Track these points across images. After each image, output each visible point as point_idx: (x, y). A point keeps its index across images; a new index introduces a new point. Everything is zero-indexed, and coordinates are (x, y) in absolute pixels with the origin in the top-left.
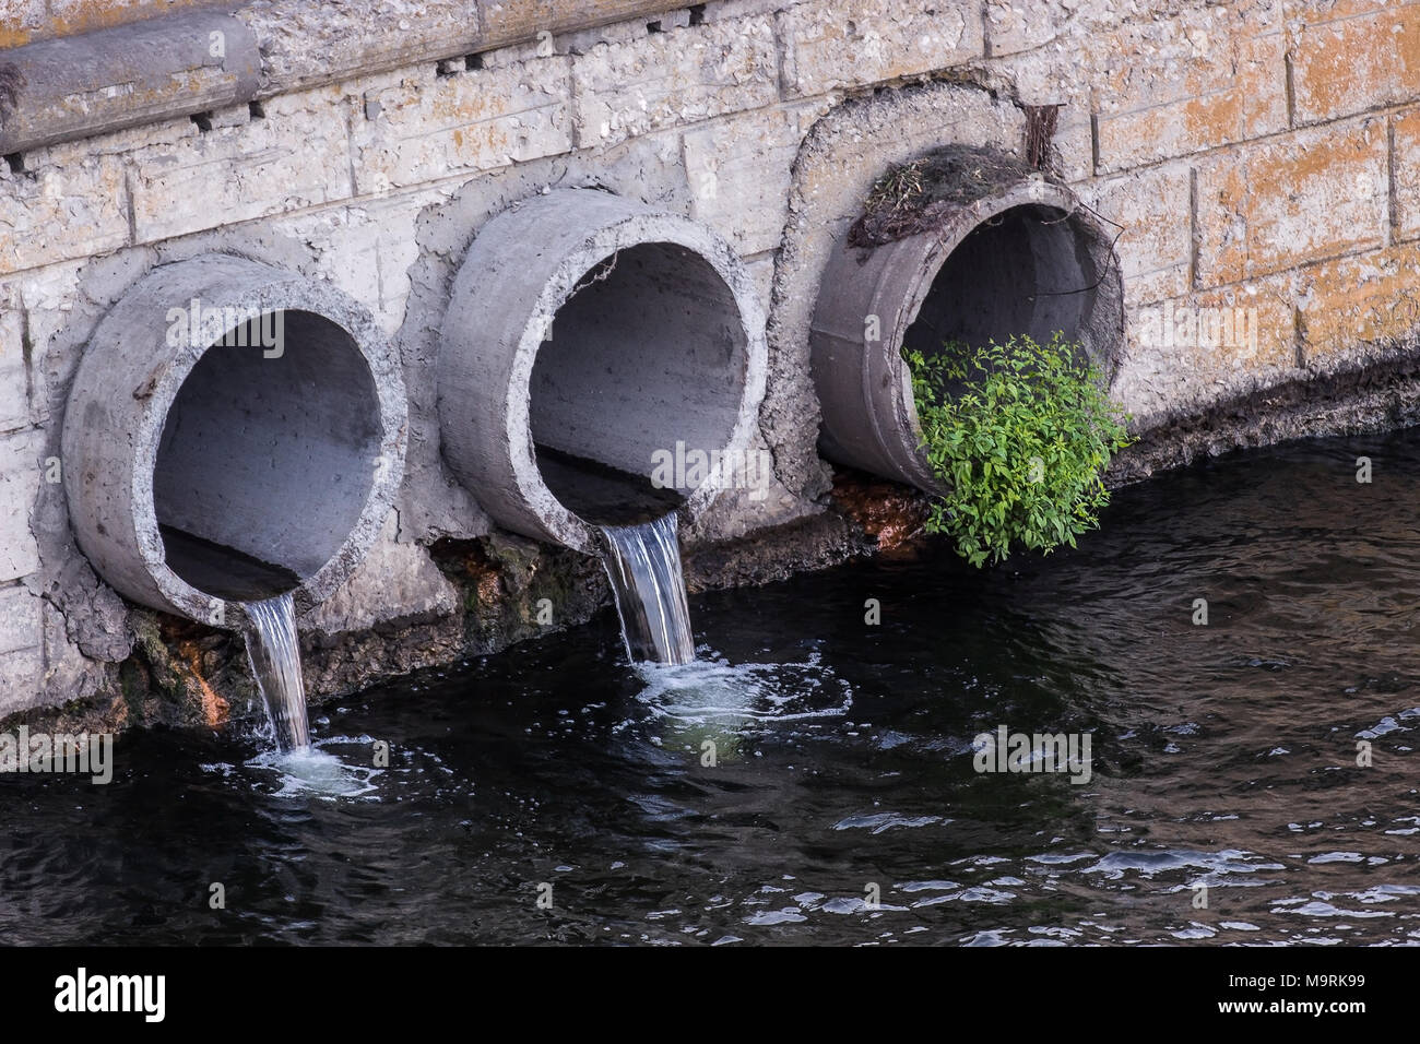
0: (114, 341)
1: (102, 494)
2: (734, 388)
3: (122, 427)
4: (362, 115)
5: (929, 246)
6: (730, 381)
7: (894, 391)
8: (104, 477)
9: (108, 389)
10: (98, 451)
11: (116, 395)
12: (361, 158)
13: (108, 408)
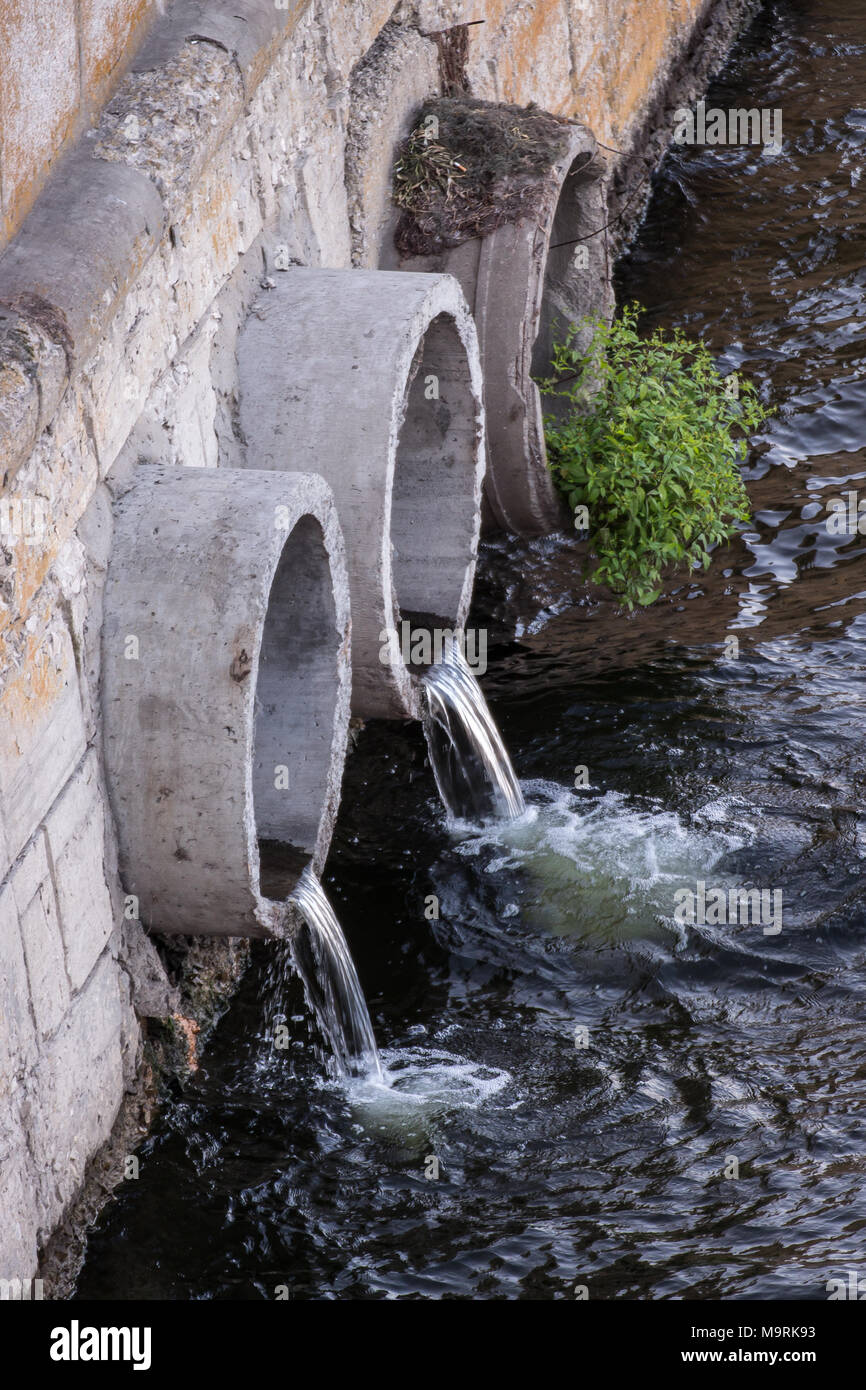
0: (145, 613)
1: (189, 810)
2: (456, 471)
3: (212, 720)
4: (169, 245)
5: (530, 237)
6: (450, 462)
7: (526, 423)
8: (195, 789)
9: (169, 676)
10: (174, 757)
11: (186, 682)
12: (175, 299)
13: (179, 700)
